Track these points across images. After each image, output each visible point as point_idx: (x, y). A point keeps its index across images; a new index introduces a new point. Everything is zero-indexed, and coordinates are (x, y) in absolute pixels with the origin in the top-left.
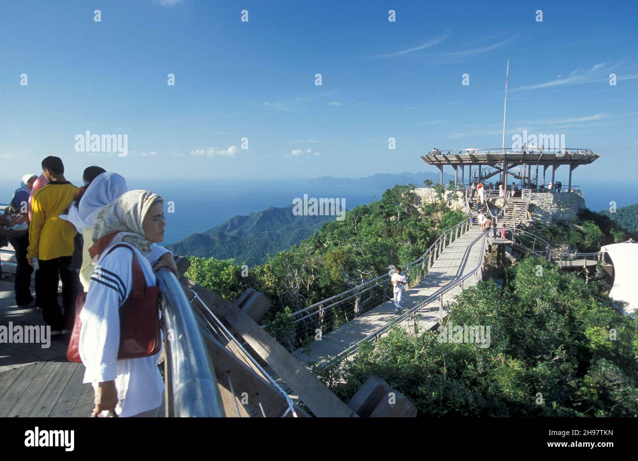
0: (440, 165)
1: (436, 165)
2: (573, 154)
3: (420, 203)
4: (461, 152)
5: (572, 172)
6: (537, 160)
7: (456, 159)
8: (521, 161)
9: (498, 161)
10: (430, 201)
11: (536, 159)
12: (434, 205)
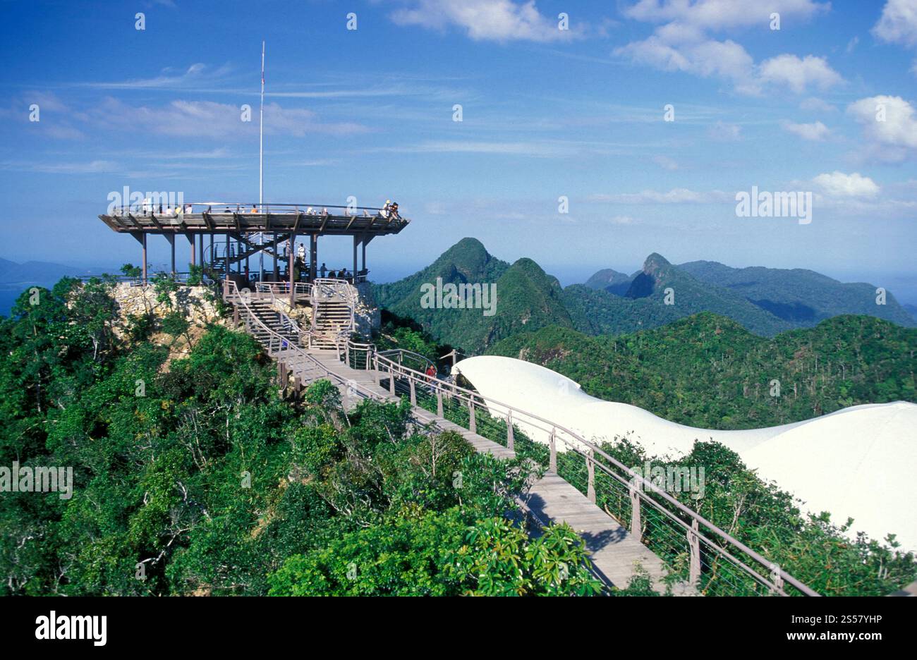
0: (140, 234)
1: (133, 233)
2: (374, 217)
3: (118, 316)
4: (210, 209)
5: (366, 247)
6: (345, 227)
7: (204, 223)
8: (321, 229)
9: (285, 227)
10: (140, 310)
11: (343, 224)
12: (150, 318)
